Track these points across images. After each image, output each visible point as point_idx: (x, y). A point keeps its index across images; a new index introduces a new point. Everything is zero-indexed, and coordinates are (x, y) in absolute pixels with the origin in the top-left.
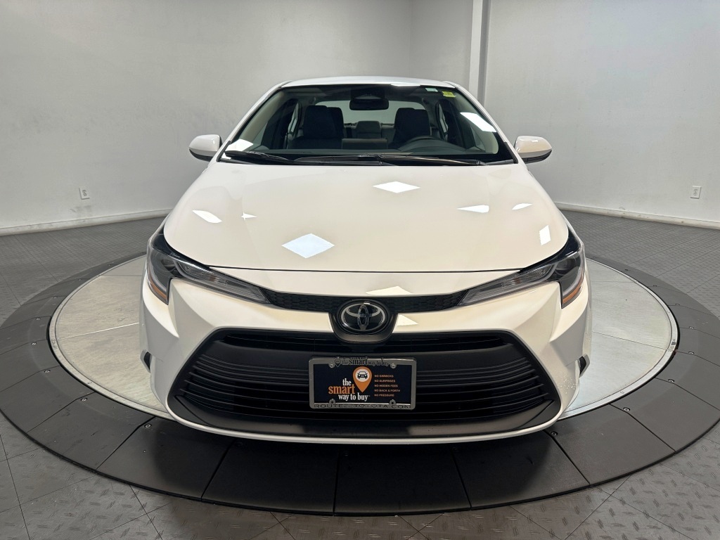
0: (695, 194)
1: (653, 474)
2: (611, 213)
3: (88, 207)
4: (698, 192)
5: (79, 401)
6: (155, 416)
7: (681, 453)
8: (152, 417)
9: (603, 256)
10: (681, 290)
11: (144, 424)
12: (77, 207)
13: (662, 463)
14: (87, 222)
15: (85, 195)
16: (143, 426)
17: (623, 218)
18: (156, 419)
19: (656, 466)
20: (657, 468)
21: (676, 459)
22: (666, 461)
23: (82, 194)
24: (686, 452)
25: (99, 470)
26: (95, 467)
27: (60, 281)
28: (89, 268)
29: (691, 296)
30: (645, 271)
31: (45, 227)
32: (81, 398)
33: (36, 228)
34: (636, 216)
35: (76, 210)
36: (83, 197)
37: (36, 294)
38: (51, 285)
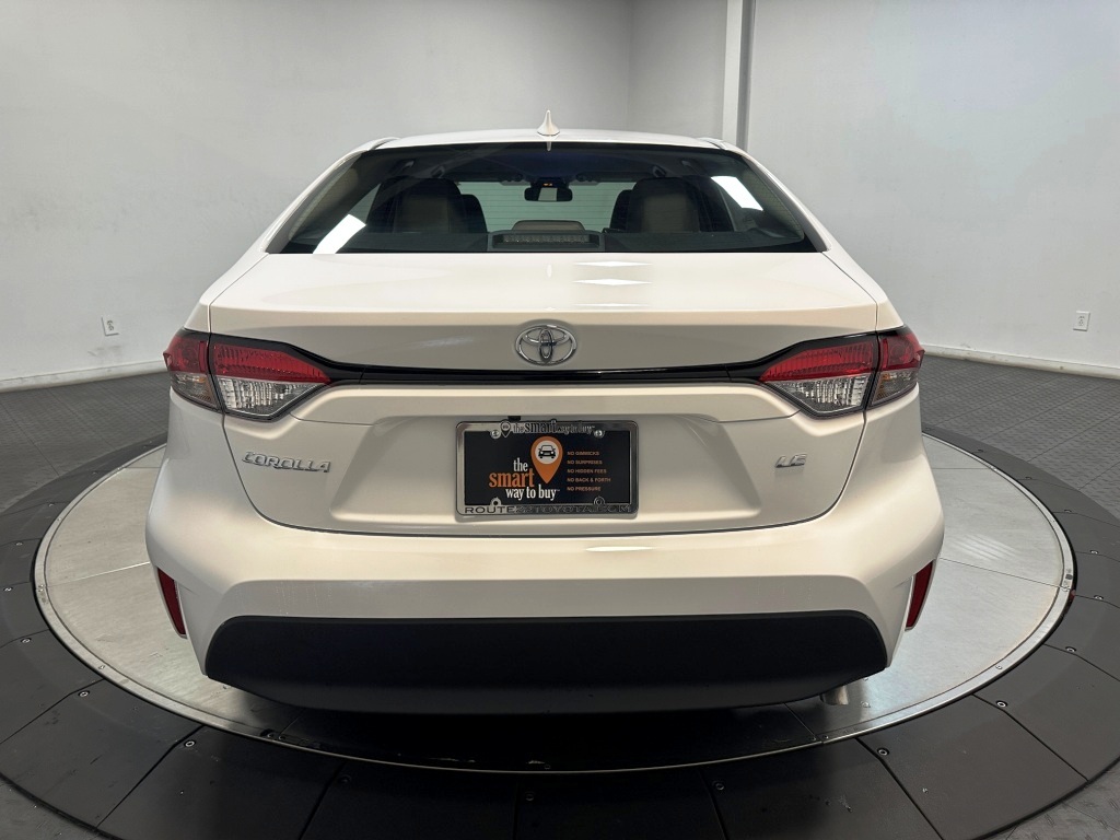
0: (1081, 323)
1: (1053, 824)
2: (948, 353)
3: (116, 348)
4: (1085, 321)
5: (75, 696)
6: (203, 725)
7: (1096, 783)
8: (198, 725)
9: (941, 426)
10: (1070, 483)
11: (184, 740)
12: (99, 349)
13: (1067, 802)
14: (115, 372)
15: (111, 328)
16: (181, 745)
17: (967, 361)
18: (206, 730)
19: (1056, 808)
20: (1060, 813)
21: (1089, 794)
22: (1073, 798)
23: (107, 326)
24: (1105, 781)
25: (100, 828)
26: (94, 823)
27: (62, 473)
28: (113, 450)
29: (1087, 494)
30: (1009, 452)
31: (46, 380)
32: (79, 691)
33: (31, 383)
34: (988, 358)
35: (96, 353)
36: (108, 332)
37: (22, 496)
38: (47, 482)
